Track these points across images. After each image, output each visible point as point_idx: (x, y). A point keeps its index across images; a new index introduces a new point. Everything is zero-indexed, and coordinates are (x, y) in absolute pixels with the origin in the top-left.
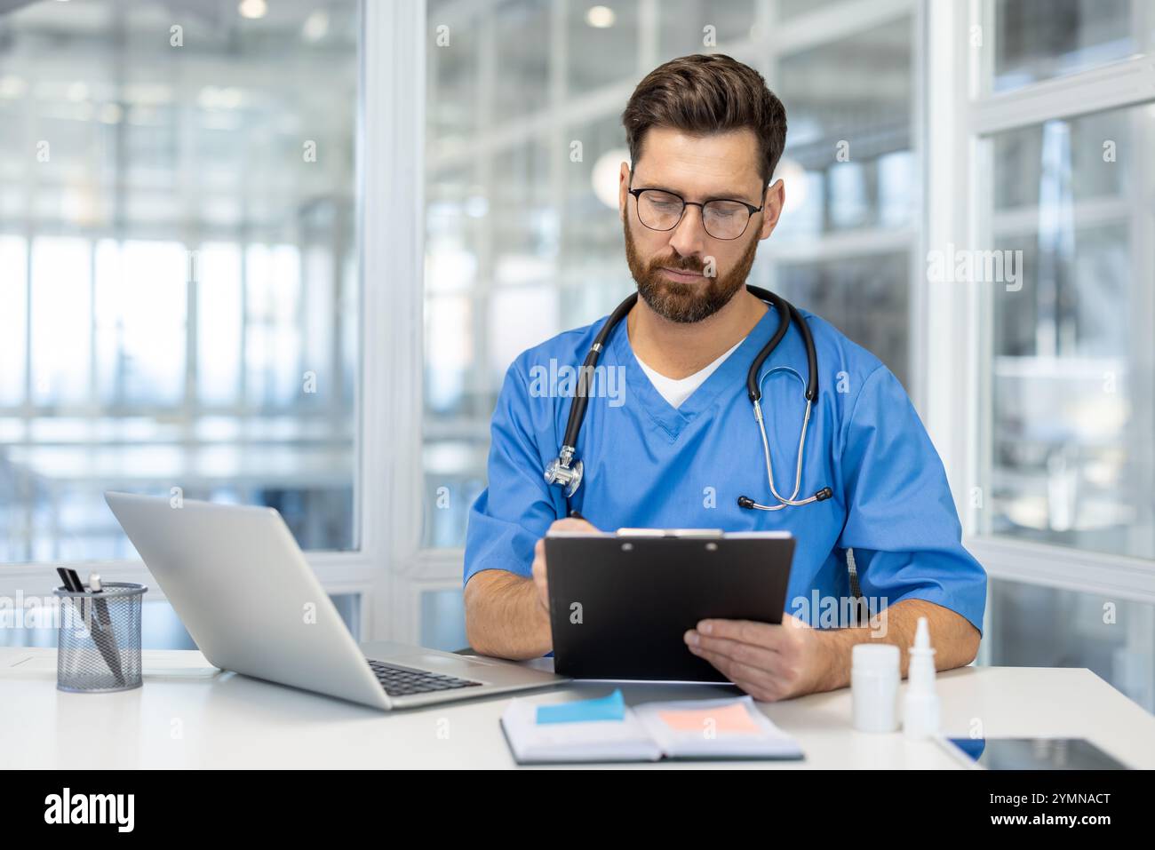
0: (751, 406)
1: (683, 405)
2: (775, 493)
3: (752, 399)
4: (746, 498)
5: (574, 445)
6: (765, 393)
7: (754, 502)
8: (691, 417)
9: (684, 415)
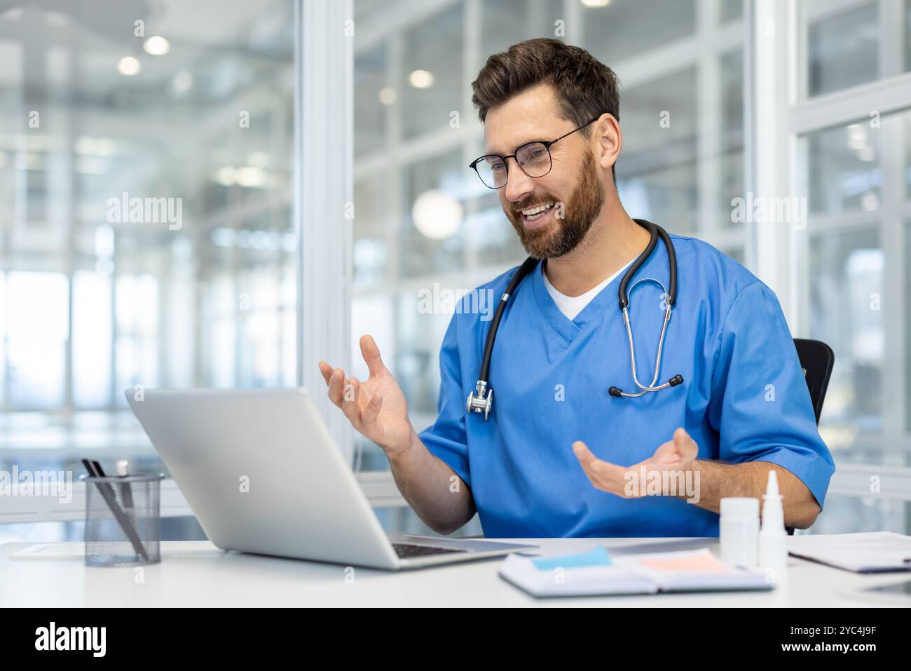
0: (620, 311)
1: (578, 317)
2: (636, 381)
3: (621, 306)
4: (615, 388)
5: (487, 379)
6: (632, 300)
7: (621, 391)
8: (583, 325)
9: (578, 323)
